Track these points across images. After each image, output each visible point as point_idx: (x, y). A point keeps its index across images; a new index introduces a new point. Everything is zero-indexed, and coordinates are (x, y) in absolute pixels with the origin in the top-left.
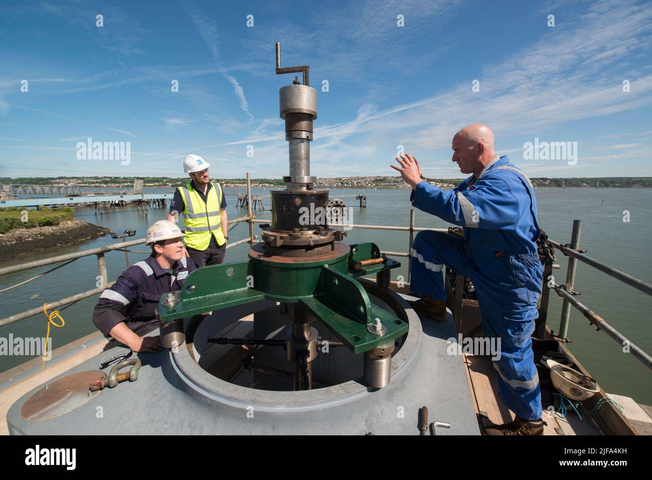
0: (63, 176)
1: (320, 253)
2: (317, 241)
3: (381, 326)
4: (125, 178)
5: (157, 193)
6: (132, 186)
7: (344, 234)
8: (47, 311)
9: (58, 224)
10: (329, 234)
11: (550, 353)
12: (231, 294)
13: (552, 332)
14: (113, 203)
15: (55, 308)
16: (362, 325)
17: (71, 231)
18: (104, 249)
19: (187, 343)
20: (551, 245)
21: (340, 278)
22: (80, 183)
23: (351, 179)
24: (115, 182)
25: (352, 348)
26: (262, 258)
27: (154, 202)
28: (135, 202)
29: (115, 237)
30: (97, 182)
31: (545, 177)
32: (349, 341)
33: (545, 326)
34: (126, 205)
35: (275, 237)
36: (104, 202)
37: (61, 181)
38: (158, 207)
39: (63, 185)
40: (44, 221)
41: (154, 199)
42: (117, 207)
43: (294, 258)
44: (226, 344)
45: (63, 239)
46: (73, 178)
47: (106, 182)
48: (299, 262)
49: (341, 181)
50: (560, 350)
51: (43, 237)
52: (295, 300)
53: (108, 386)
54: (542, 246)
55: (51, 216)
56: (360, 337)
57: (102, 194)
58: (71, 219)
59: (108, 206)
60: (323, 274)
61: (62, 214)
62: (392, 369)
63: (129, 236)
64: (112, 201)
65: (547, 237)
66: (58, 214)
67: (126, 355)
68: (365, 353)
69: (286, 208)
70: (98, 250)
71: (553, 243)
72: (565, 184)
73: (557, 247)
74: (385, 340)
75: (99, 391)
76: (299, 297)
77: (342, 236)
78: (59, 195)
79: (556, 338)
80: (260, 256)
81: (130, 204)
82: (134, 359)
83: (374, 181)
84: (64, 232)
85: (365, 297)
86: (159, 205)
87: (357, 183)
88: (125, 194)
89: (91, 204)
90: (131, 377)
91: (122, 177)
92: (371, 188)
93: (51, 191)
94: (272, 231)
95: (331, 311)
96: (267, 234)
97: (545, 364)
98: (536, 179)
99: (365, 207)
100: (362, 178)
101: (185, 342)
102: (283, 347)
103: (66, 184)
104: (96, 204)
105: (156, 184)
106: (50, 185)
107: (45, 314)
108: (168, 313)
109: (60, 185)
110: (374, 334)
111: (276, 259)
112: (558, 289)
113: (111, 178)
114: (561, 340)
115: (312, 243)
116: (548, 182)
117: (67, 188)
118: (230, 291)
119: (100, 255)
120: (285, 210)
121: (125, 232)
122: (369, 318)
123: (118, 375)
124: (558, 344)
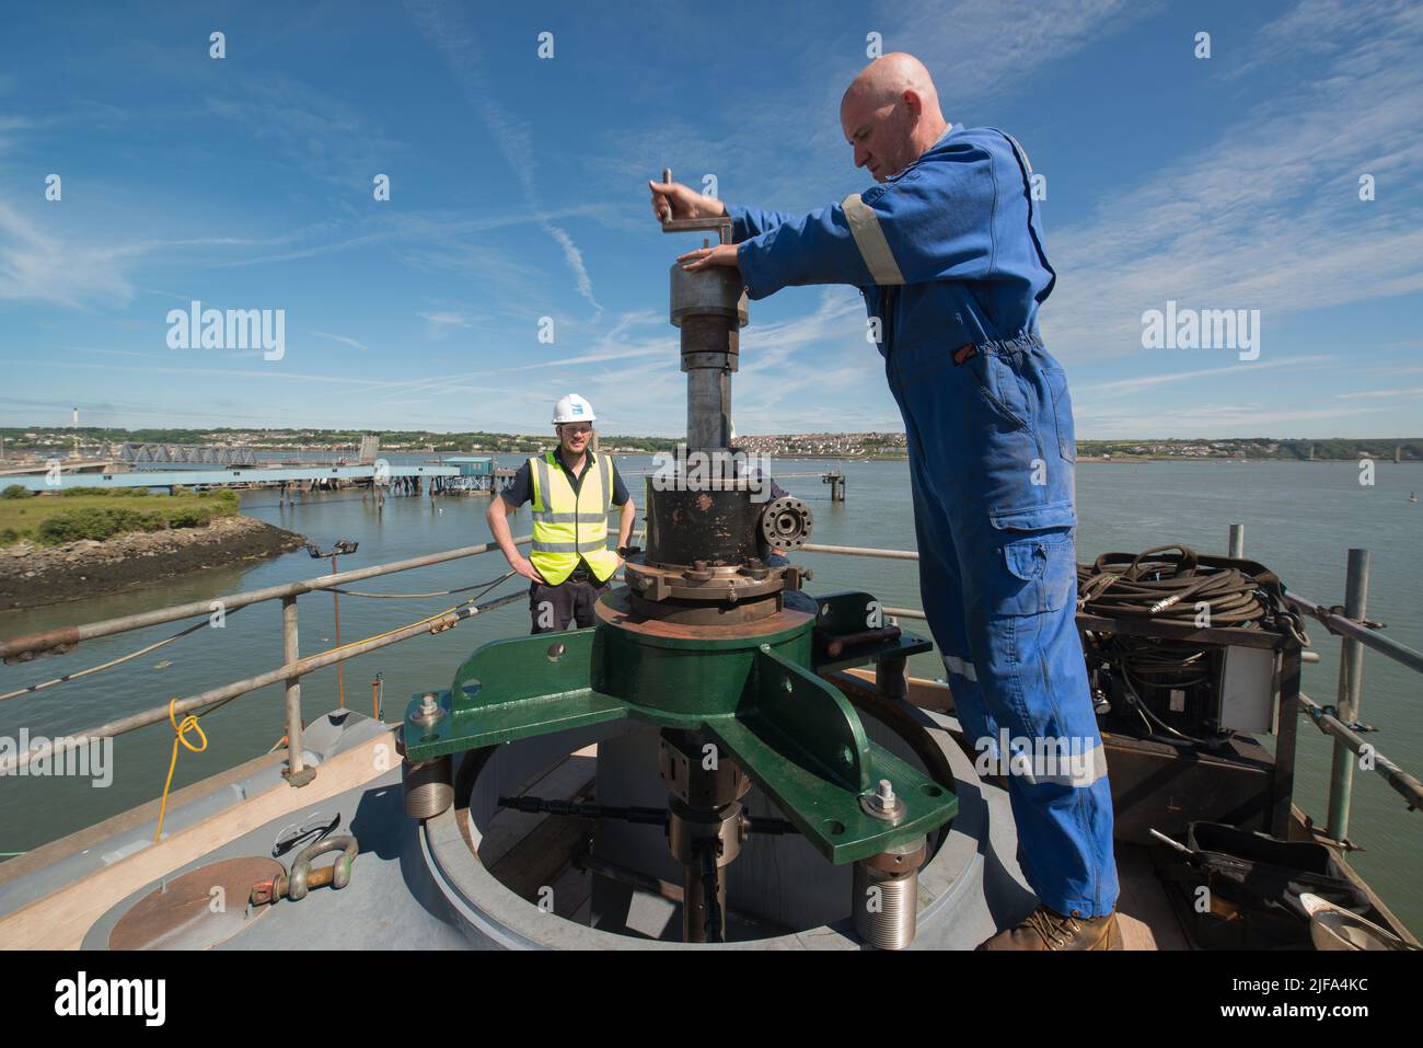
0: (225, 427)
1: (752, 617)
2: (746, 589)
3: (893, 799)
4: (343, 433)
5: (404, 465)
6: (357, 449)
7: (804, 576)
8: (175, 715)
9: (208, 524)
10: (771, 575)
11: (1308, 875)
12: (556, 701)
13: (1309, 821)
14: (317, 484)
15: (193, 709)
16: (850, 794)
17: (229, 540)
18: (297, 586)
19: (456, 808)
20: (1294, 608)
21: (797, 679)
22: (254, 442)
23: (812, 438)
24: (323, 441)
25: (827, 851)
26: (625, 626)
27: (398, 483)
28: (360, 482)
29: (316, 556)
30: (289, 440)
31: (1264, 437)
32: (820, 831)
33: (1290, 806)
34: (342, 487)
35: (655, 579)
36: (300, 481)
37: (220, 436)
38: (404, 493)
39: (223, 445)
40: (182, 517)
41: (398, 477)
42: (324, 492)
43: (693, 628)
44: (538, 811)
45: (215, 554)
46: (243, 431)
47: (306, 441)
48: (705, 638)
49: (790, 443)
50: (1334, 869)
51: (175, 551)
52: (694, 724)
53: (287, 896)
54: (1272, 610)
55: (195, 506)
56: (845, 824)
57: (296, 465)
58: (232, 515)
59: (307, 489)
60: (757, 667)
61: (216, 503)
62: (919, 902)
63: (345, 553)
64: (316, 480)
65: (1283, 588)
66: (209, 504)
67: (328, 825)
68: (856, 865)
69: (678, 515)
70: (286, 589)
71: (1300, 604)
72: (1316, 452)
73: (1312, 612)
74: (902, 833)
75: (269, 906)
76: (704, 716)
77: (800, 581)
78: (214, 465)
79: (1319, 838)
80: (620, 619)
81: (351, 485)
82: (345, 837)
83: (863, 444)
84: (216, 542)
85: (855, 725)
86: (407, 489)
87: (825, 447)
88: (341, 464)
89: (273, 484)
90: (336, 878)
91: (337, 431)
92: (856, 458)
93: (200, 456)
94: (647, 564)
95: (776, 754)
96: (634, 571)
97: (1295, 904)
98: (1243, 441)
99: (842, 500)
100: (837, 438)
101: (453, 805)
102: (662, 828)
103: (229, 443)
104: (283, 484)
105: (404, 445)
106: (199, 446)
107: (171, 722)
108: (423, 740)
109: (218, 445)
110: (877, 818)
111: (655, 629)
112: (1320, 716)
113: (316, 432)
114: (1333, 842)
115: (734, 596)
116: (1272, 448)
117: (229, 451)
118: (554, 696)
119: (289, 599)
120: (676, 519)
121: (337, 545)
122: (865, 777)
123: (310, 872)
124: (1326, 854)
